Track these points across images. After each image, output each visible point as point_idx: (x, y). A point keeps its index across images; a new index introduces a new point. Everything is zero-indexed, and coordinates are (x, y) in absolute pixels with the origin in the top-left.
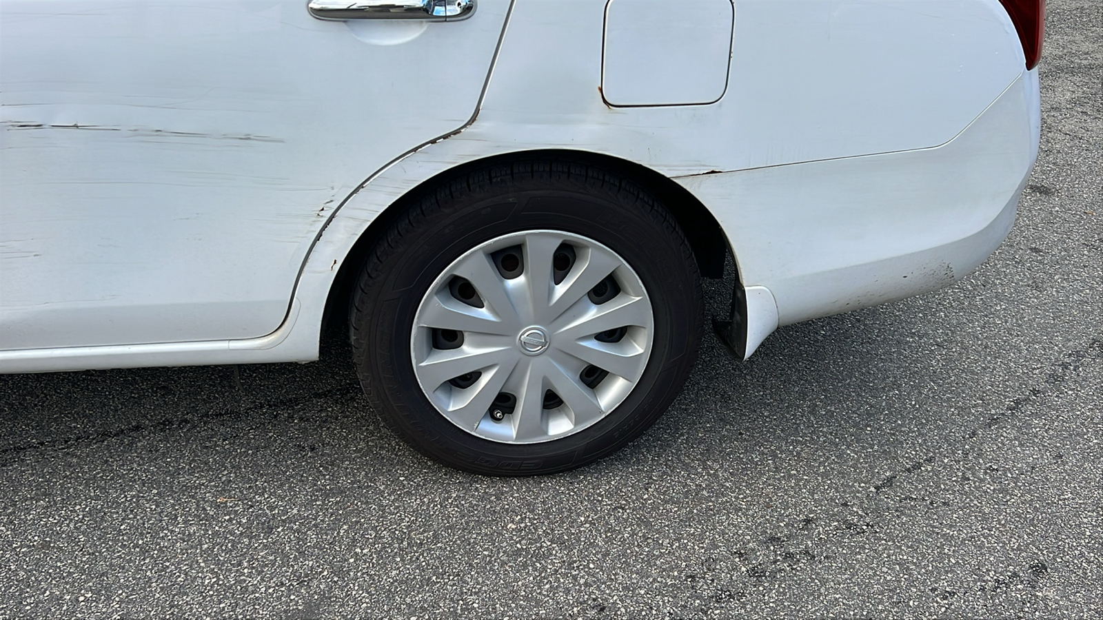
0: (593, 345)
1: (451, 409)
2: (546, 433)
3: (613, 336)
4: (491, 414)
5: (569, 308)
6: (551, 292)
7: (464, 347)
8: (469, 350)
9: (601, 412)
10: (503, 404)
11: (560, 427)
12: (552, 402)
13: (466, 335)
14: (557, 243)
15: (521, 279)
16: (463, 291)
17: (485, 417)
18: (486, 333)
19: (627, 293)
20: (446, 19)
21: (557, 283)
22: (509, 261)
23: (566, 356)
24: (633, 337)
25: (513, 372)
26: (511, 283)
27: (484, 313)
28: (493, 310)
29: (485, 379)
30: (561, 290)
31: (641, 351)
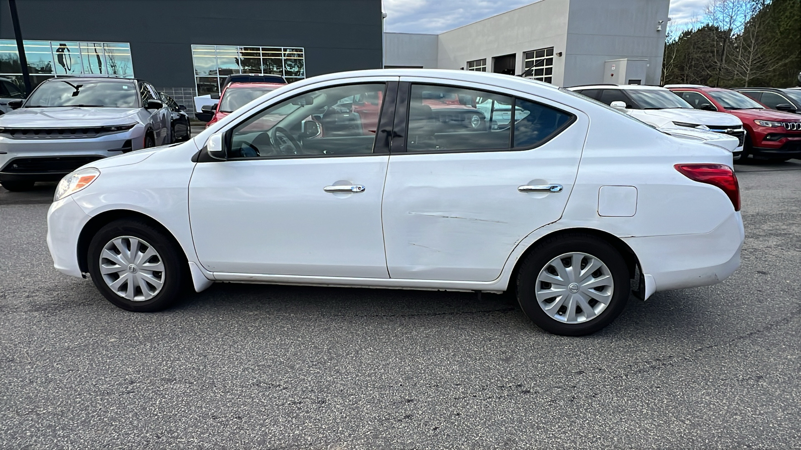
0: (592, 291)
1: (546, 309)
2: (576, 320)
3: (600, 289)
4: (558, 313)
5: (585, 278)
6: (580, 273)
7: (552, 289)
8: (553, 289)
9: (595, 315)
10: (563, 310)
11: (582, 319)
12: (579, 311)
13: (552, 284)
14: (583, 257)
15: (571, 268)
16: (552, 270)
17: (556, 314)
18: (559, 284)
19: (604, 275)
20: (554, 192)
21: (582, 270)
22: (567, 262)
23: (584, 294)
24: (606, 290)
25: (567, 299)
26: (568, 269)
27: (559, 278)
28: (561, 277)
29: (558, 299)
30: (583, 272)
31: (609, 294)
